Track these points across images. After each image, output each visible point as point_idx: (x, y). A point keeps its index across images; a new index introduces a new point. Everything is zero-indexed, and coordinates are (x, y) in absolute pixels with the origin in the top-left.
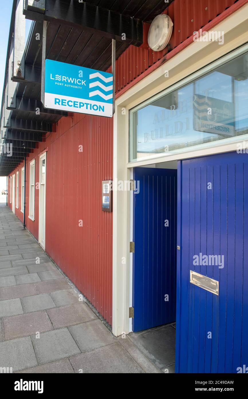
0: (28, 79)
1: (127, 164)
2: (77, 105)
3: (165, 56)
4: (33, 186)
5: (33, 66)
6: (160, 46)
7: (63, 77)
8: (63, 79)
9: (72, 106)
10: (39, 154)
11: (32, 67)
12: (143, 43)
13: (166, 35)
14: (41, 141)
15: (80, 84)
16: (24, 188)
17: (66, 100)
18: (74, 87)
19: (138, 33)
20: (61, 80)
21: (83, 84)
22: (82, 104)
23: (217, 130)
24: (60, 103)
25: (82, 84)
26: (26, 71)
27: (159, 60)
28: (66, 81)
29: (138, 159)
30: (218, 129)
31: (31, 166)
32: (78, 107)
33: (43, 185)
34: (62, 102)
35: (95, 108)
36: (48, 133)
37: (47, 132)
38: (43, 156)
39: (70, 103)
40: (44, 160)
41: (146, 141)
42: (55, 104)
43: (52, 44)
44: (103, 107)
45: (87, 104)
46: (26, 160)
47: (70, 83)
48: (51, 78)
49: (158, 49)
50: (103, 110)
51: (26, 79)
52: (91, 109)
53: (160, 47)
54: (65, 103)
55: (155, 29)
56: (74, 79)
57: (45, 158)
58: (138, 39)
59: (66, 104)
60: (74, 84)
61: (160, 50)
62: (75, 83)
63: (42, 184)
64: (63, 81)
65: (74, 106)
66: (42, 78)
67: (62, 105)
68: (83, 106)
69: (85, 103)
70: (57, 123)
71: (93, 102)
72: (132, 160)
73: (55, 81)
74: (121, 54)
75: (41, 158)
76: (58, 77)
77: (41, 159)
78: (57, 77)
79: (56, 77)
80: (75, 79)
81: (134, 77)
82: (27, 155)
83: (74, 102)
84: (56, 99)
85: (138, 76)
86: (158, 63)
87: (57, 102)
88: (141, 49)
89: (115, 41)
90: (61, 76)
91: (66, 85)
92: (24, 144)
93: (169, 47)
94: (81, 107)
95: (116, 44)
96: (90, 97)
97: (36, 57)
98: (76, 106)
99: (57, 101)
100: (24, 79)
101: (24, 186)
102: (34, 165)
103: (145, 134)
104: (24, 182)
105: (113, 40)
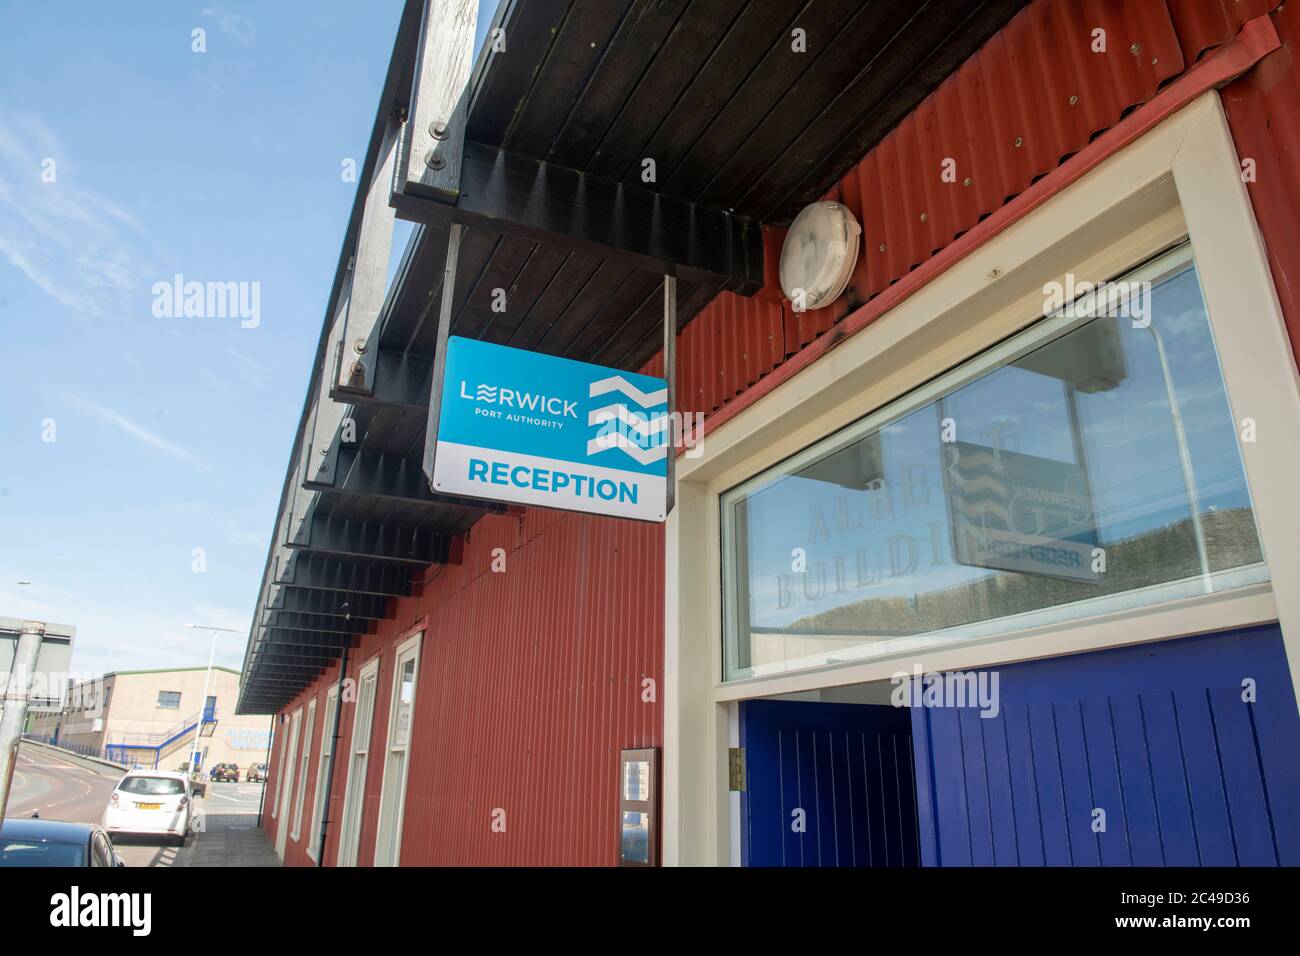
0: (383, 396)
1: (717, 687)
2: (546, 480)
3: (840, 324)
4: (363, 755)
5: (405, 356)
6: (821, 294)
7: (503, 390)
8: (502, 398)
9: (526, 484)
10: (395, 639)
11: (402, 356)
12: (762, 284)
13: (841, 261)
14: (408, 594)
15: (559, 412)
16: (328, 761)
17: (507, 466)
18: (536, 422)
19: (747, 255)
20: (494, 400)
21: (569, 412)
22: (561, 480)
23: (1038, 559)
24: (488, 476)
25: (565, 414)
26: (381, 369)
27: (819, 335)
28: (511, 405)
29: (759, 670)
30: (1039, 556)
31: (363, 681)
32: (546, 489)
33: (401, 753)
34: (495, 473)
35: (607, 490)
36: (434, 566)
37: (428, 566)
38: (409, 648)
39: (522, 477)
40: (412, 661)
41: (783, 604)
42: (471, 477)
43: (471, 291)
44: (635, 487)
45: (579, 479)
46: (346, 659)
47: (526, 411)
48: (463, 396)
49: (816, 301)
50: (634, 499)
51: (379, 396)
52: (591, 495)
53: (821, 296)
54: (505, 474)
55: (804, 245)
56: (537, 397)
57: (415, 654)
58: (748, 273)
59: (508, 478)
60: (537, 413)
61: (822, 304)
62: (543, 410)
63: (396, 753)
64: (501, 403)
65: (535, 486)
66: (433, 394)
67: (494, 480)
68: (566, 483)
69: (573, 476)
70: (467, 533)
71: (599, 473)
72: (733, 672)
73: (474, 404)
74: (692, 317)
75: (400, 655)
76: (486, 392)
77: (402, 658)
78: (484, 392)
79: (479, 393)
80: (543, 398)
81: (736, 387)
82: (351, 642)
83: (536, 472)
84: (473, 462)
85: (750, 385)
86: (818, 344)
87: (478, 473)
88: (757, 302)
89: (674, 279)
90: (495, 388)
91: (509, 417)
92: (347, 604)
93: (851, 297)
94: (558, 488)
95: (677, 287)
96: (589, 454)
97: (418, 327)
98: (540, 483)
99: (477, 469)
100: (372, 395)
101: (329, 754)
102: (375, 679)
103: (779, 578)
104: (331, 739)
105: (667, 277)
